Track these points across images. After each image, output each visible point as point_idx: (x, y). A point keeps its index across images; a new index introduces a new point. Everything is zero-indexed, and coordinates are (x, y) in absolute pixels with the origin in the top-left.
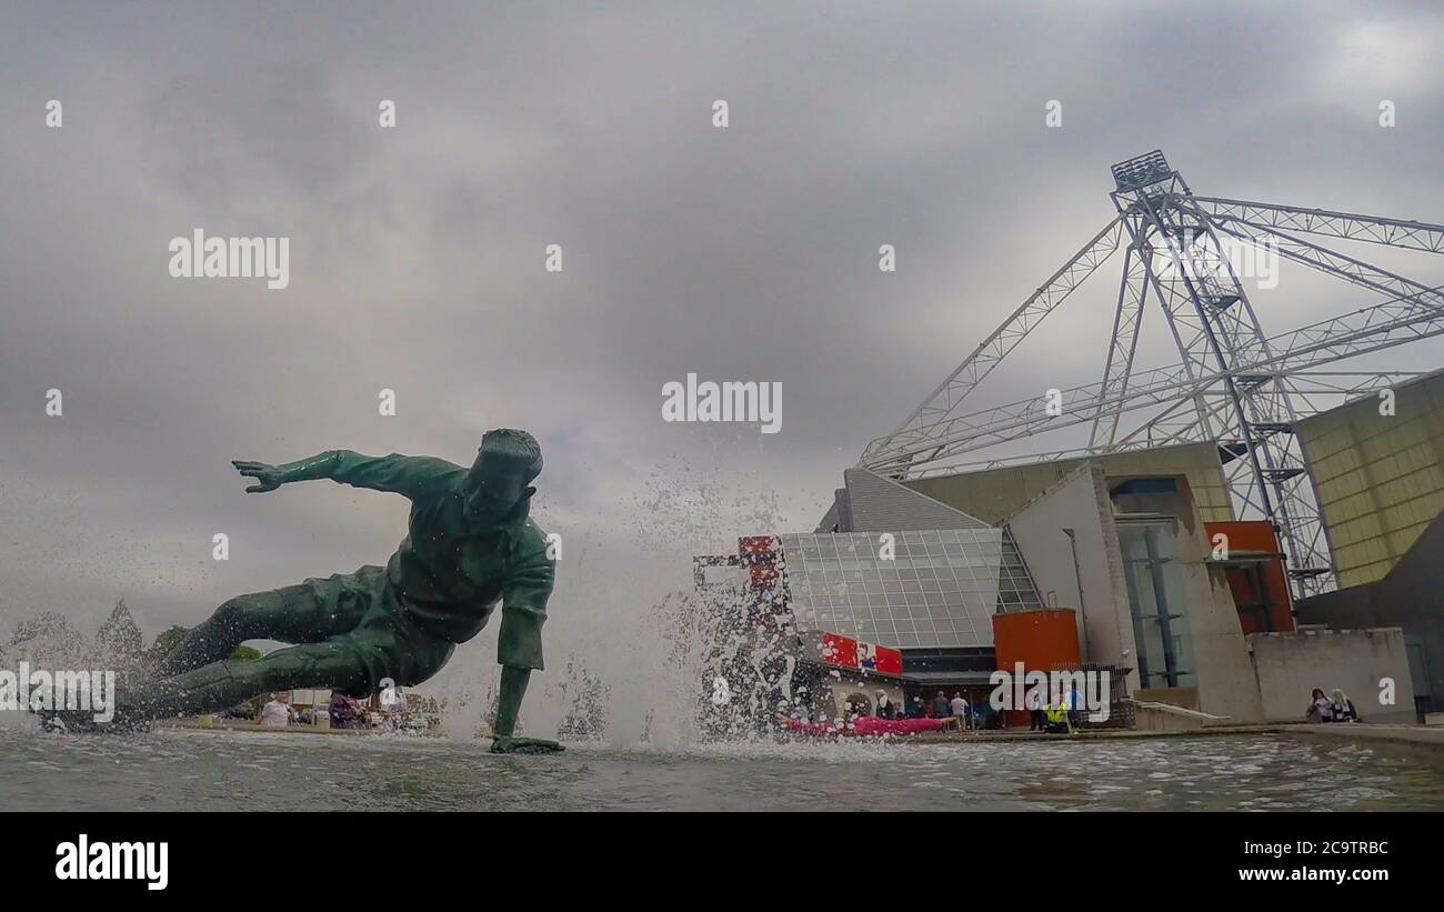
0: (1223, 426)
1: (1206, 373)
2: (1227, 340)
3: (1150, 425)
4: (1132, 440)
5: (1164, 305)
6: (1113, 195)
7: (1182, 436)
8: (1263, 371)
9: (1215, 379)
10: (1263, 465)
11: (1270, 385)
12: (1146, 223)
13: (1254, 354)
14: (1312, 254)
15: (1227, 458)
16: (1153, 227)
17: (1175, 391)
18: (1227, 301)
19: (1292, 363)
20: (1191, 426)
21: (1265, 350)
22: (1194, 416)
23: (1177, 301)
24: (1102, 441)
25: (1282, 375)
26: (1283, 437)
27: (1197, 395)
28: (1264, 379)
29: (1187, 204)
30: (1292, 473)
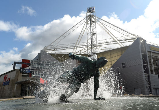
0: (90, 52)
1: (89, 44)
3: (81, 50)
5: (87, 33)
6: (86, 13)
8: (95, 45)
11: (96, 47)
12: (89, 19)
13: (95, 43)
14: (105, 29)
16: (89, 20)
17: (85, 46)
18: (94, 34)
19: (99, 45)
20: (85, 51)
21: (96, 42)
22: (86, 50)
23: (89, 33)
24: (74, 52)
25: (97, 46)
26: (96, 55)
27: (87, 47)
28: (95, 46)
29: (94, 17)
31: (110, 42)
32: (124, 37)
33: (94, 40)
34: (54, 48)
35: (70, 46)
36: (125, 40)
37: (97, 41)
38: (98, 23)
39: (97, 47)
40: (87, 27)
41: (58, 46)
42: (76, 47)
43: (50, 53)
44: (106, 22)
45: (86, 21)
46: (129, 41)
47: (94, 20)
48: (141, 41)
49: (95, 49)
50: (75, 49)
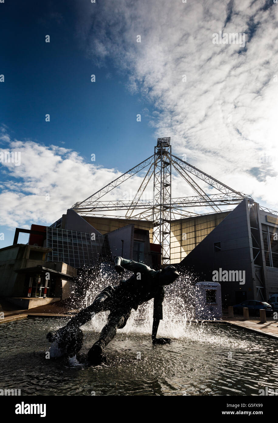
0: (157, 218)
1: (157, 204)
2: (163, 196)
3: (141, 214)
4: (136, 217)
5: (154, 182)
6: (155, 147)
7: (147, 218)
8: (168, 206)
9: (158, 206)
10: (162, 230)
11: (168, 210)
13: (168, 202)
14: (187, 177)
15: (155, 226)
16: (159, 160)
17: (149, 207)
18: (167, 185)
19: (174, 206)
20: (149, 216)
21: (170, 201)
22: (151, 213)
23: (157, 182)
24: (128, 215)
25: (171, 208)
26: (167, 224)
27: (153, 208)
28: (167, 208)
29: (169, 156)
30: (167, 233)
31: (195, 203)
32: (220, 195)
33: (167, 196)
34: (92, 207)
35: (121, 205)
36: (222, 201)
37: (171, 199)
38: (175, 167)
39: (170, 210)
40: (154, 171)
41: (100, 203)
42: (131, 208)
43: (84, 215)
44: (189, 165)
45: (153, 161)
46: (229, 204)
47: (168, 161)
48: (251, 205)
49: (167, 213)
50: (131, 211)
